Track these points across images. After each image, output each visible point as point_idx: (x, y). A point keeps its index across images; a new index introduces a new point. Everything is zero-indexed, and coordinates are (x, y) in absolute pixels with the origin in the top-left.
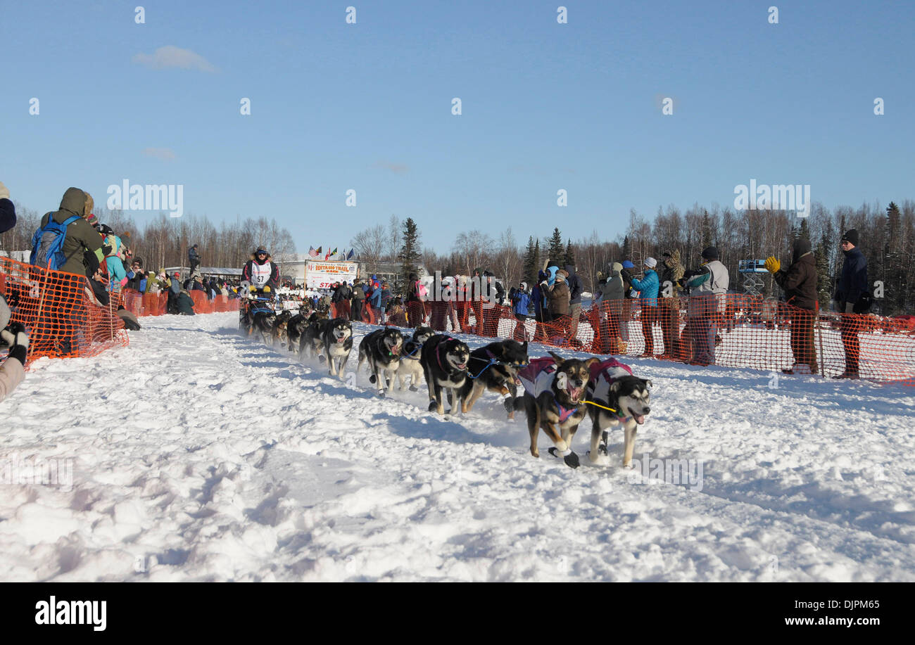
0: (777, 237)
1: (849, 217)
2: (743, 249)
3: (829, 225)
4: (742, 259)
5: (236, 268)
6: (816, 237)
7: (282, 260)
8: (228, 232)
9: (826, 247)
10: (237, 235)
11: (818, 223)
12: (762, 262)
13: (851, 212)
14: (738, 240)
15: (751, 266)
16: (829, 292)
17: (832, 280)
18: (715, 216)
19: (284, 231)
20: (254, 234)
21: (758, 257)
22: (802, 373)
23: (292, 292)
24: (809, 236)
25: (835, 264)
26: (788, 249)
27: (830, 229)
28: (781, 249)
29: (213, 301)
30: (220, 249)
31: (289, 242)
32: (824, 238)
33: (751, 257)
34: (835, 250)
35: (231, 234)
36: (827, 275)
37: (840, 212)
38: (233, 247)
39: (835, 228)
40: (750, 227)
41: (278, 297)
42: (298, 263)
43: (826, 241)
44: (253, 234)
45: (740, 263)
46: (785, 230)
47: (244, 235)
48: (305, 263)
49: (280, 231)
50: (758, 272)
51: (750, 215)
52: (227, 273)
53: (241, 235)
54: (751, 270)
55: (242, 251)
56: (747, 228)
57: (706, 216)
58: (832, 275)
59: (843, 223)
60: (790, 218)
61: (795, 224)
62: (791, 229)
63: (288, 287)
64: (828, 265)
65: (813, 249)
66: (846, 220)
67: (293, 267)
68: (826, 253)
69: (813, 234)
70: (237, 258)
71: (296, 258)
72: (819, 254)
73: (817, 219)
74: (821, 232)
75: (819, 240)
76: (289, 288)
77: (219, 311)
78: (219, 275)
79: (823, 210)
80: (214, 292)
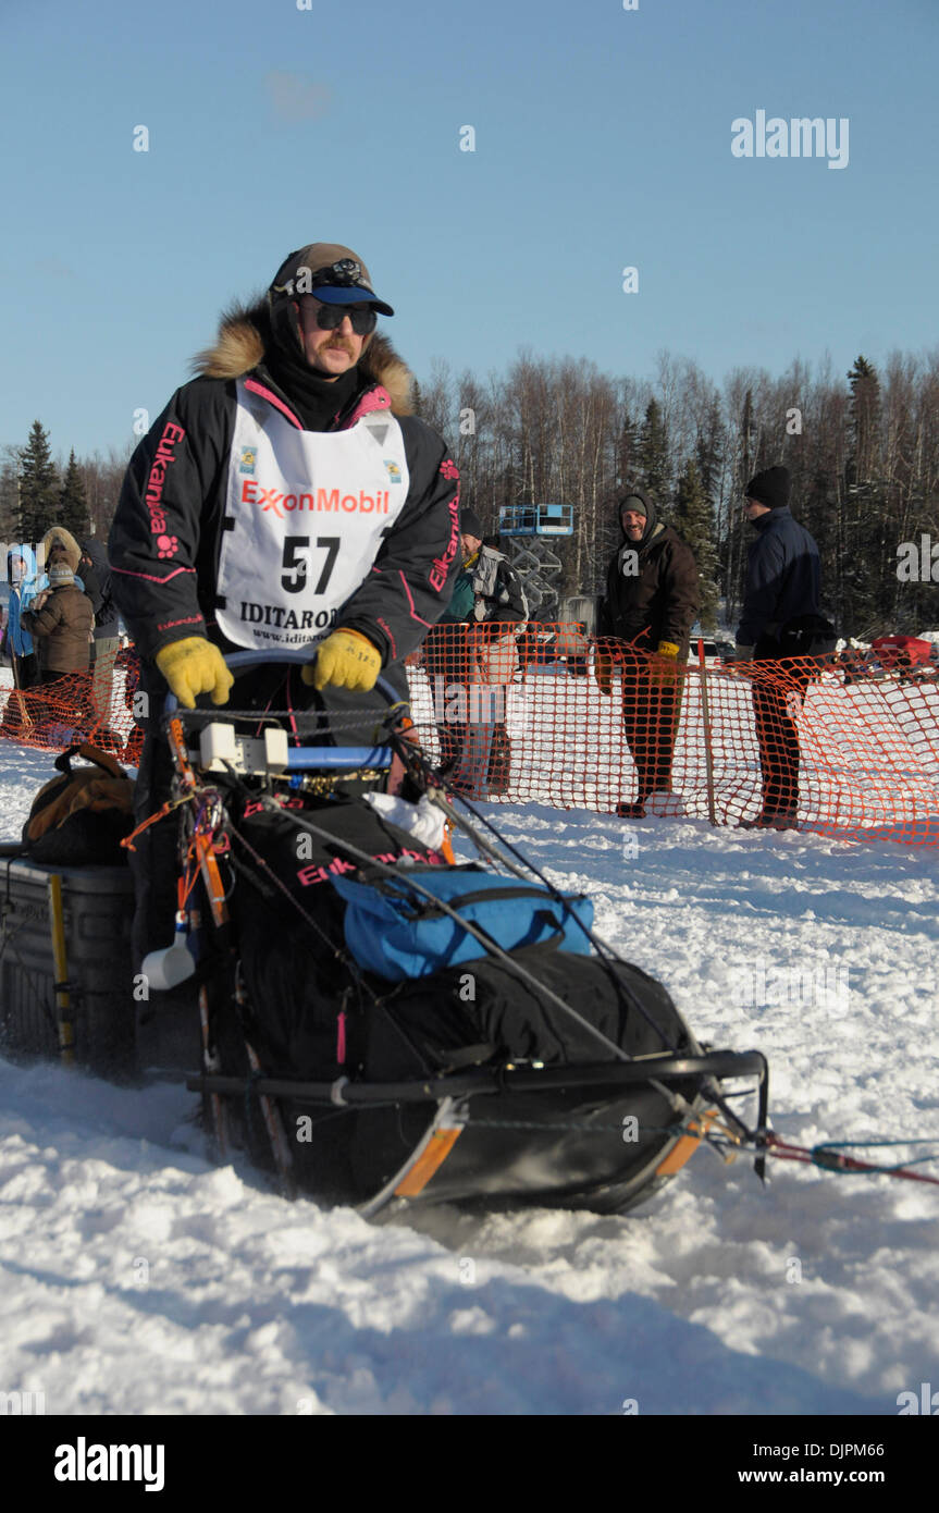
0: (589, 446)
1: (761, 394)
2: (508, 477)
3: (714, 416)
4: (507, 502)
6: (682, 444)
9: (706, 471)
11: (688, 410)
12: (555, 511)
13: (764, 381)
14: (497, 454)
15: (528, 520)
16: (716, 580)
17: (723, 550)
18: (439, 395)
21: (545, 496)
22: (663, 815)
24: (666, 443)
25: (729, 511)
26: (617, 476)
27: (716, 428)
28: (600, 475)
32: (701, 447)
33: (526, 498)
34: (728, 477)
36: (712, 539)
37: (738, 383)
39: (727, 423)
40: (523, 421)
43: (707, 455)
45: (503, 512)
46: (607, 426)
50: (546, 536)
51: (525, 393)
54: (529, 530)
56: (516, 425)
57: (416, 393)
58: (723, 538)
59: (748, 409)
60: (620, 399)
61: (632, 412)
62: (622, 426)
64: (712, 514)
65: (676, 476)
66: (755, 404)
68: (707, 484)
69: (675, 436)
72: (690, 488)
73: (685, 401)
74: (695, 432)
75: (690, 453)
79: (699, 379)
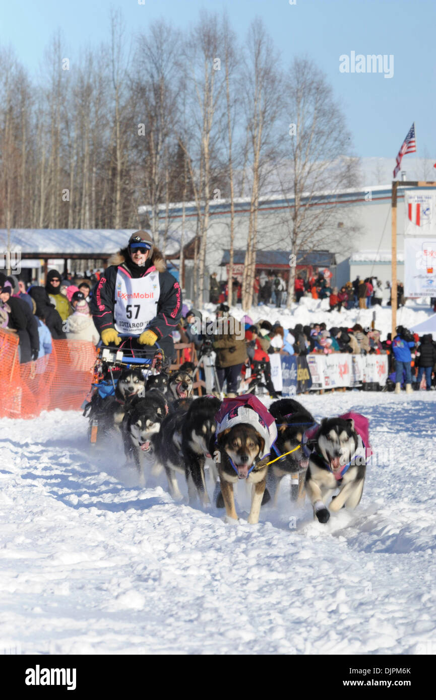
5: (111, 227)
7: (297, 187)
8: (74, 82)
10: (110, 91)
19: (301, 67)
20: (183, 86)
23: (343, 318)
29: (42, 363)
30: (45, 155)
31: (321, 112)
35: (89, 89)
38: (97, 144)
41: (291, 339)
42: (359, 198)
44: (174, 87)
47: (140, 90)
48: (394, 196)
49: (284, 67)
52: (78, 250)
53: (126, 94)
55: (133, 155)
63: (322, 296)
67: (342, 214)
70: (113, 190)
71: (349, 177)
76: (326, 303)
77: (65, 408)
78: (46, 257)
80: (44, 333)
